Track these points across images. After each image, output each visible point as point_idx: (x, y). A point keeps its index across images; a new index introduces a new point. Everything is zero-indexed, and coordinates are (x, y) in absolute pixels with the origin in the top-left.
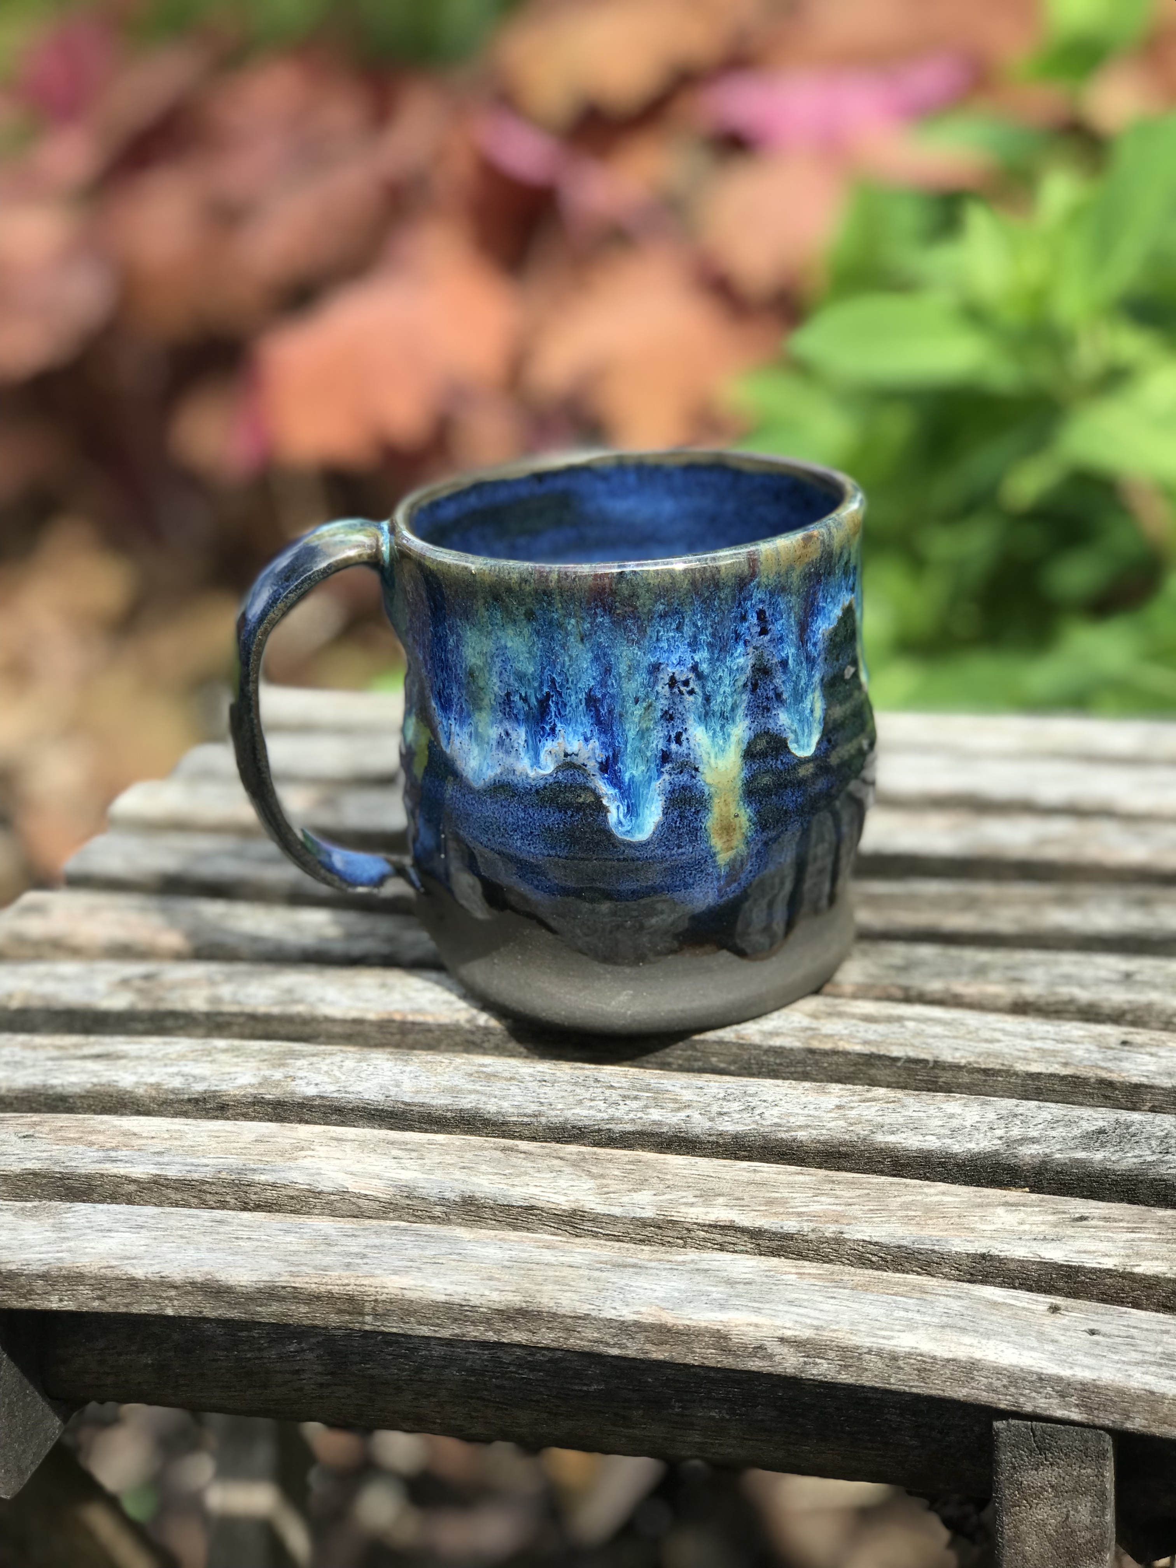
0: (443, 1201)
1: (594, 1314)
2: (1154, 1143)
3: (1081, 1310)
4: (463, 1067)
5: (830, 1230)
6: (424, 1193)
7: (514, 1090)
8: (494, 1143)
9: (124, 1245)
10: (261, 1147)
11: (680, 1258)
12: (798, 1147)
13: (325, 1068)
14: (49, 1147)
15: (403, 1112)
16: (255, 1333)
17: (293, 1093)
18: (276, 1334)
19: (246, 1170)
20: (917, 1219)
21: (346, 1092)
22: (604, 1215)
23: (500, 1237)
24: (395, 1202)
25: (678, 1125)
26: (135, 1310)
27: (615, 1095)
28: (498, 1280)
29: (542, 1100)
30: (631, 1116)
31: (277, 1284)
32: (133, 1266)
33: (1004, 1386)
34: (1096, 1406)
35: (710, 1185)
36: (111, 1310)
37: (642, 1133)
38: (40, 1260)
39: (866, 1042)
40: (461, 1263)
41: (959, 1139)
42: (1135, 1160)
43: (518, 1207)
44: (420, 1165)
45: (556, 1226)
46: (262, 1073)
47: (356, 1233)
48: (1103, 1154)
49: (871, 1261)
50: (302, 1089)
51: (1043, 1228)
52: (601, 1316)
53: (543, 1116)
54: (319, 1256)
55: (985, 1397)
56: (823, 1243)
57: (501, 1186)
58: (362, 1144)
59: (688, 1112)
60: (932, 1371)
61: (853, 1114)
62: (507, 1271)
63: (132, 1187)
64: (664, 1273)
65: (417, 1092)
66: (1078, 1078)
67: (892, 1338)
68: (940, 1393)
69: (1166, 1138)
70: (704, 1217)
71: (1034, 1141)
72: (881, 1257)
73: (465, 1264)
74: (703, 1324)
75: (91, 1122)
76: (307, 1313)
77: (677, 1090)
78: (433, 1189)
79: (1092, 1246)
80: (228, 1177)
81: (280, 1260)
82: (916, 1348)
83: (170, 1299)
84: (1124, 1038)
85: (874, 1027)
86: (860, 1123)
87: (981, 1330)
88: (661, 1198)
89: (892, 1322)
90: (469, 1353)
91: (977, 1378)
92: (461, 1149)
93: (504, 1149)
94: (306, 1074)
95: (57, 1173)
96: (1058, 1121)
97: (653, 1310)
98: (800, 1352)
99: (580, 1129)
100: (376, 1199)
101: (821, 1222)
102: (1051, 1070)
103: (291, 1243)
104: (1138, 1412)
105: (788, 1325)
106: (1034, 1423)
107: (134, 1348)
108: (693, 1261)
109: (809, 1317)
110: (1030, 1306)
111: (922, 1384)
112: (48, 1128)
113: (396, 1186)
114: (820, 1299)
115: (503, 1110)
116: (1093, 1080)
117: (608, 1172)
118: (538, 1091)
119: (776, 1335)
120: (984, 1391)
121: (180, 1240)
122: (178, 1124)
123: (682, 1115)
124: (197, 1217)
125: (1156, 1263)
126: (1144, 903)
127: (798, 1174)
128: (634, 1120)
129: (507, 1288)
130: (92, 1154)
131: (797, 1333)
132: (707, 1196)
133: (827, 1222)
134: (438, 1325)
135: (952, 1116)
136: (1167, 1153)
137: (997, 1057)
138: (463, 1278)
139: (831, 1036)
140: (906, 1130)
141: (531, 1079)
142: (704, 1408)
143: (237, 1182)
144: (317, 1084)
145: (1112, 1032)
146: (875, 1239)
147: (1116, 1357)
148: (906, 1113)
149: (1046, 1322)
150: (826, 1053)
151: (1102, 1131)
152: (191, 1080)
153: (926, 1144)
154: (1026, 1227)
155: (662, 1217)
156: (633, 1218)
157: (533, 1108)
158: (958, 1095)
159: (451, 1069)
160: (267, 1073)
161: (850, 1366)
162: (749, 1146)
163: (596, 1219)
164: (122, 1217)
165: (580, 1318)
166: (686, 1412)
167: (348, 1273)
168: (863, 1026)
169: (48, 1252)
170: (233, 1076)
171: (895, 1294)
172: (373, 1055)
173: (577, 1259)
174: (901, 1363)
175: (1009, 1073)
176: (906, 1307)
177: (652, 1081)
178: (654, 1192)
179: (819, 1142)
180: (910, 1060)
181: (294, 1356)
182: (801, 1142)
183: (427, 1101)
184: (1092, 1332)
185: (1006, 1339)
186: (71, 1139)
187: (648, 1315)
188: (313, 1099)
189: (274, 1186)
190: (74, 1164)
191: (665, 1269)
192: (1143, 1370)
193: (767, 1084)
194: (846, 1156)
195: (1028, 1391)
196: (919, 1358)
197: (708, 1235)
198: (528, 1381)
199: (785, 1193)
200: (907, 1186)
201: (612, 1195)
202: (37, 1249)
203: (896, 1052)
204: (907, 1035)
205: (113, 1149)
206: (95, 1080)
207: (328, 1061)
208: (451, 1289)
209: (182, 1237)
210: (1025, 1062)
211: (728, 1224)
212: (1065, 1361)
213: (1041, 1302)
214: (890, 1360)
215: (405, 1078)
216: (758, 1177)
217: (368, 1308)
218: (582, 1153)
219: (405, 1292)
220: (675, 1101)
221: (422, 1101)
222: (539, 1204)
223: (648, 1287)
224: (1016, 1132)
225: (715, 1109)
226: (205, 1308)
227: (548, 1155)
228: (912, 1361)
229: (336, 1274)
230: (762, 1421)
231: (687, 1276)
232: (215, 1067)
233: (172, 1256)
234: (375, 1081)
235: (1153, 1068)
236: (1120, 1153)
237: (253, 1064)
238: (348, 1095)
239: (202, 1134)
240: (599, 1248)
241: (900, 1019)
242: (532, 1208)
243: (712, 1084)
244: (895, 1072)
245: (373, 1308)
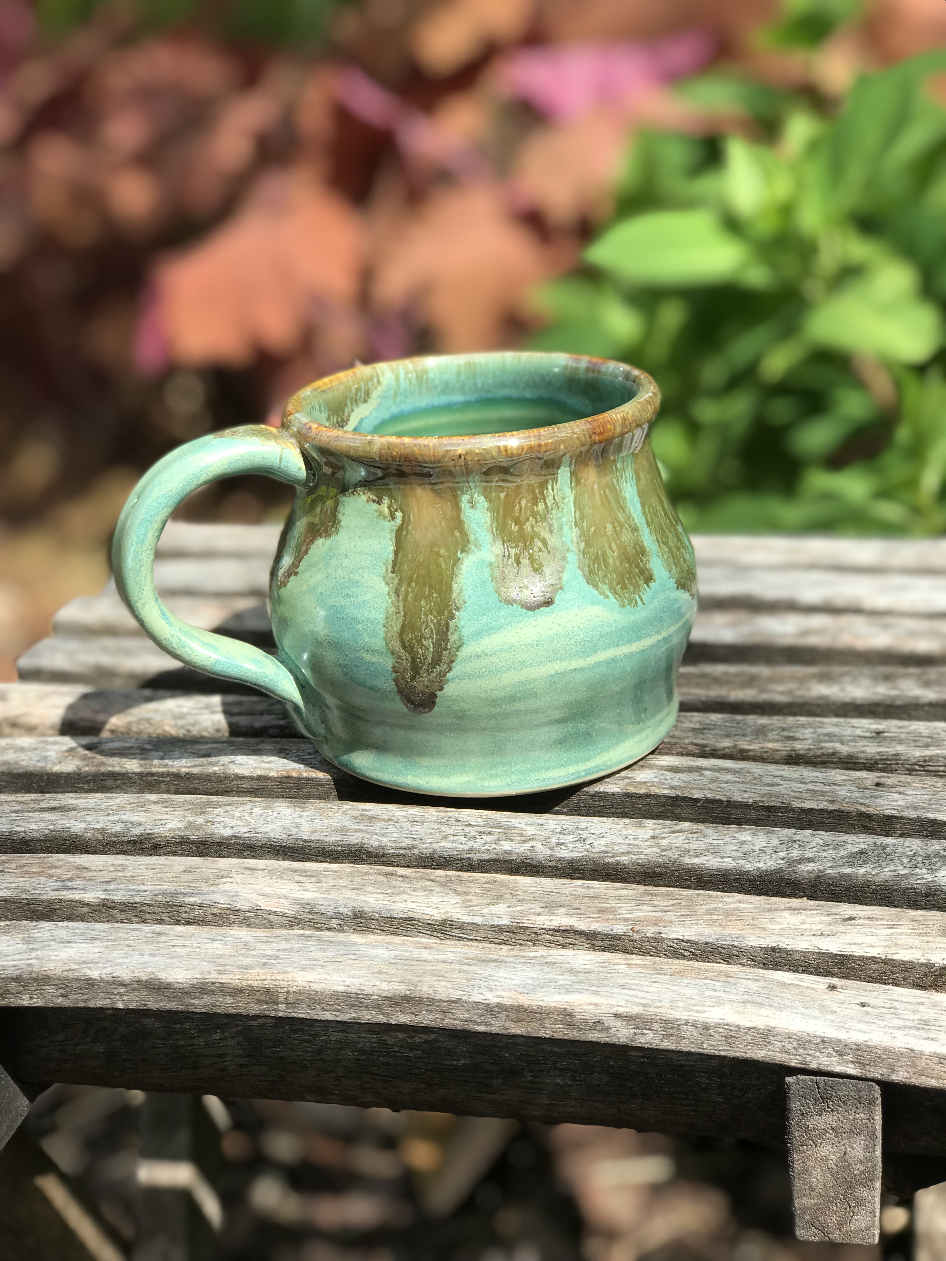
0: (338, 915)
1: (464, 998)
2: (905, 860)
3: (853, 988)
4: (349, 812)
5: (650, 932)
6: (322, 909)
7: (392, 828)
8: (378, 870)
9: (82, 953)
10: (189, 876)
11: (532, 954)
12: (621, 869)
13: (238, 815)
14: (16, 880)
15: (302, 848)
16: (187, 1026)
17: (213, 834)
18: (204, 1026)
19: (178, 894)
20: (720, 921)
21: (256, 833)
22: (468, 924)
23: (386, 941)
24: (299, 917)
25: (524, 853)
26: (91, 1004)
27: (473, 831)
28: (386, 973)
29: (414, 836)
30: (487, 847)
31: (207, 981)
32: (90, 968)
33: (794, 1048)
34: (868, 1062)
35: (553, 899)
36: (72, 1005)
37: (495, 861)
38: (14, 966)
39: (672, 788)
40: (355, 961)
41: (750, 860)
42: (891, 874)
43: (399, 919)
44: (319, 888)
45: (430, 933)
46: (187, 819)
47: (270, 940)
48: (865, 869)
49: (684, 956)
50: (220, 831)
51: (820, 926)
52: (470, 1000)
53: (416, 848)
54: (241, 958)
55: (779, 1057)
56: (645, 942)
57: (385, 902)
58: (271, 872)
59: (532, 843)
60: (737, 1038)
61: (665, 842)
62: (393, 966)
63: (86, 910)
64: (520, 966)
65: (313, 832)
66: (843, 812)
67: (705, 1012)
68: (743, 1055)
69: (914, 856)
70: (549, 923)
71: (810, 860)
72: (691, 952)
73: (359, 962)
74: (553, 1005)
75: (50, 859)
76: (233, 1003)
77: (523, 826)
78: (329, 906)
79: (859, 939)
80: (164, 900)
81: (209, 962)
82: (724, 1019)
83: (121, 995)
84: (877, 780)
85: (678, 775)
86: (671, 849)
87: (775, 1005)
88: (513, 909)
89: (704, 999)
90: (361, 1037)
91: (773, 1042)
92: (351, 874)
93: (386, 874)
94: (222, 820)
95: (24, 899)
96: (828, 845)
97: (512, 994)
98: (631, 1025)
99: (445, 858)
100: (283, 915)
101: (643, 926)
102: (821, 806)
103: (217, 948)
104: (901, 1067)
105: (620, 1004)
106: (818, 1078)
107: (88, 1039)
108: (542, 956)
109: (637, 997)
110: (813, 986)
111: (729, 1048)
112: (15, 865)
113: (299, 904)
114: (646, 983)
115: (383, 845)
116: (854, 814)
117: (470, 890)
118: (411, 829)
119: (612, 1011)
120: (778, 1052)
121: (127, 949)
122: (120, 860)
123: (528, 845)
124: (140, 930)
125: (910, 951)
126: (887, 678)
127: (623, 889)
128: (489, 850)
129: (394, 980)
130: (51, 884)
131: (628, 1010)
132: (551, 907)
133: (648, 925)
134: (338, 1011)
135: (744, 843)
136: (916, 867)
137: (777, 797)
138: (358, 973)
139: (644, 783)
140: (707, 854)
141: (405, 820)
142: (550, 1076)
143: (171, 903)
144: (232, 827)
145: (869, 777)
146: (686, 938)
147: (883, 1023)
148: (707, 841)
149: (826, 998)
150: (640, 797)
151: (863, 852)
152: (130, 825)
153: (724, 864)
154: (807, 926)
155: (515, 924)
156: (492, 925)
157: (408, 842)
158: (748, 827)
159: (340, 813)
160: (191, 819)
161: (672, 1035)
162: (582, 869)
163: (461, 927)
164: (79, 931)
165: (453, 1002)
166: (536, 1080)
167: (264, 970)
168: (669, 775)
169: (20, 960)
170: (163, 822)
171: (706, 978)
172: (275, 804)
173: (450, 957)
174: (712, 1032)
175: (788, 809)
176: (715, 988)
177: (502, 820)
178: (508, 905)
179: (638, 864)
180: (708, 801)
181: (218, 1043)
182: (624, 864)
183: (322, 838)
184: (863, 1005)
185: (795, 1011)
186: (34, 873)
187: (508, 998)
188: (229, 838)
189: (200, 906)
190: (37, 892)
191: (520, 963)
192: (905, 1033)
193: (594, 821)
194: (660, 875)
195: (813, 1052)
196: (726, 1027)
197: (552, 938)
198: (409, 1059)
199: (613, 904)
200: (710, 896)
201: (474, 908)
202: (11, 957)
203: (697, 795)
204: (705, 781)
205: (69, 880)
206: (51, 827)
207: (240, 809)
208: (349, 981)
209: (129, 946)
210: (800, 800)
211: (569, 928)
212: (842, 1027)
213: (822, 982)
214: (703, 1029)
215: (303, 821)
216: (591, 892)
217: (281, 998)
218: (449, 876)
219: (311, 984)
220: (521, 835)
221: (318, 838)
222: (416, 916)
223: (507, 977)
224: (795, 854)
225: (554, 840)
226: (149, 1001)
227: (421, 878)
228: (721, 1030)
229: (256, 971)
230: (598, 1085)
231: (540, 967)
232: (148, 815)
233: (121, 961)
234: (280, 823)
235: (902, 803)
236: (879, 869)
237: (179, 812)
238: (257, 835)
239: (141, 867)
240: (466, 948)
241: (699, 769)
242: (411, 919)
243: (550, 822)
244: (696, 811)
245: (286, 998)
